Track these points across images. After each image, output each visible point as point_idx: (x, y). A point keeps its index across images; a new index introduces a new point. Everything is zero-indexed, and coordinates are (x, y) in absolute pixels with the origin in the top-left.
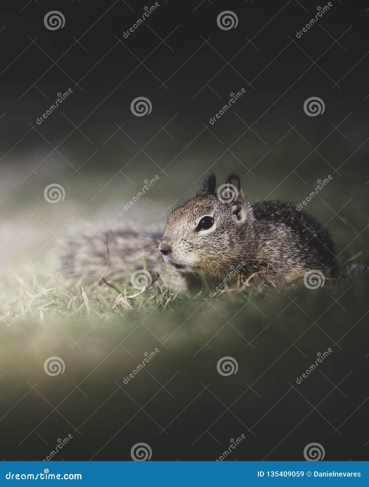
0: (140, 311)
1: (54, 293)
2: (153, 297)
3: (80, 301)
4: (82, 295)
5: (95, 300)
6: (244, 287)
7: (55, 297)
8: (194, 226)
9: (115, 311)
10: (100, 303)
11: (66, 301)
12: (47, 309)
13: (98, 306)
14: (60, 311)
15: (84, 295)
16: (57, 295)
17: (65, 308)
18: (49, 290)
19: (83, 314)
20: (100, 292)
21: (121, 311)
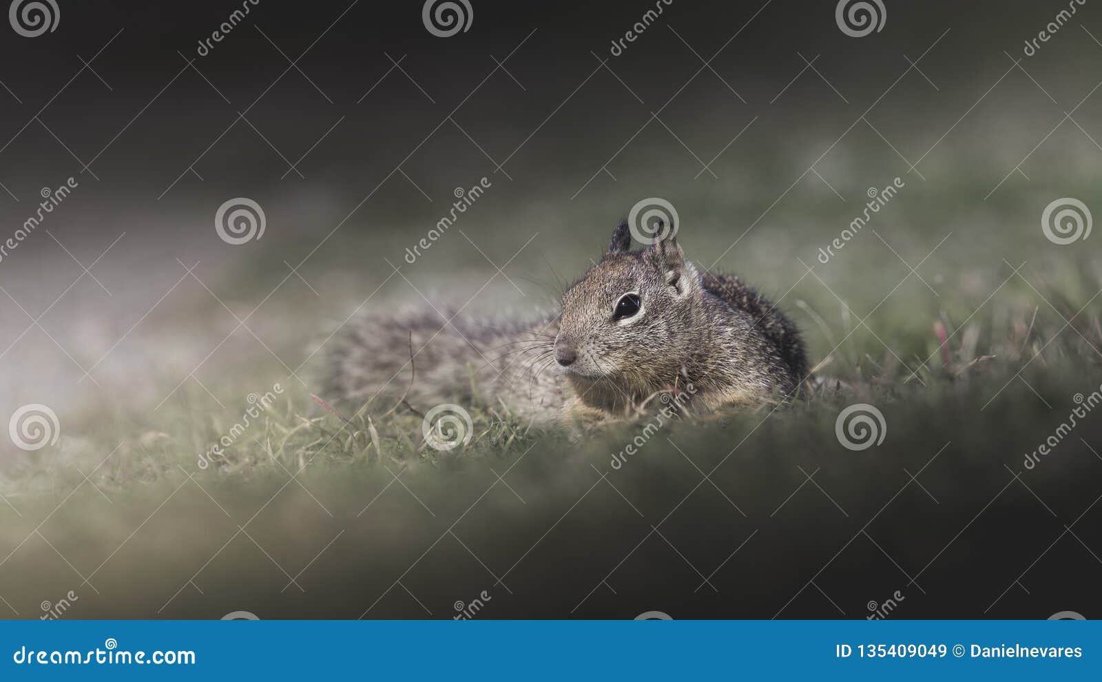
0: (464, 456)
1: (322, 425)
2: (485, 433)
3: (365, 440)
4: (369, 428)
5: (388, 437)
6: (637, 416)
7: (323, 433)
8: (608, 314)
9: (423, 456)
10: (399, 443)
11: (342, 439)
12: (310, 453)
13: (395, 447)
14: (332, 456)
15: (372, 429)
16: (327, 429)
17: (340, 451)
18: (313, 420)
19: (370, 460)
20: (398, 424)
21: (433, 455)
